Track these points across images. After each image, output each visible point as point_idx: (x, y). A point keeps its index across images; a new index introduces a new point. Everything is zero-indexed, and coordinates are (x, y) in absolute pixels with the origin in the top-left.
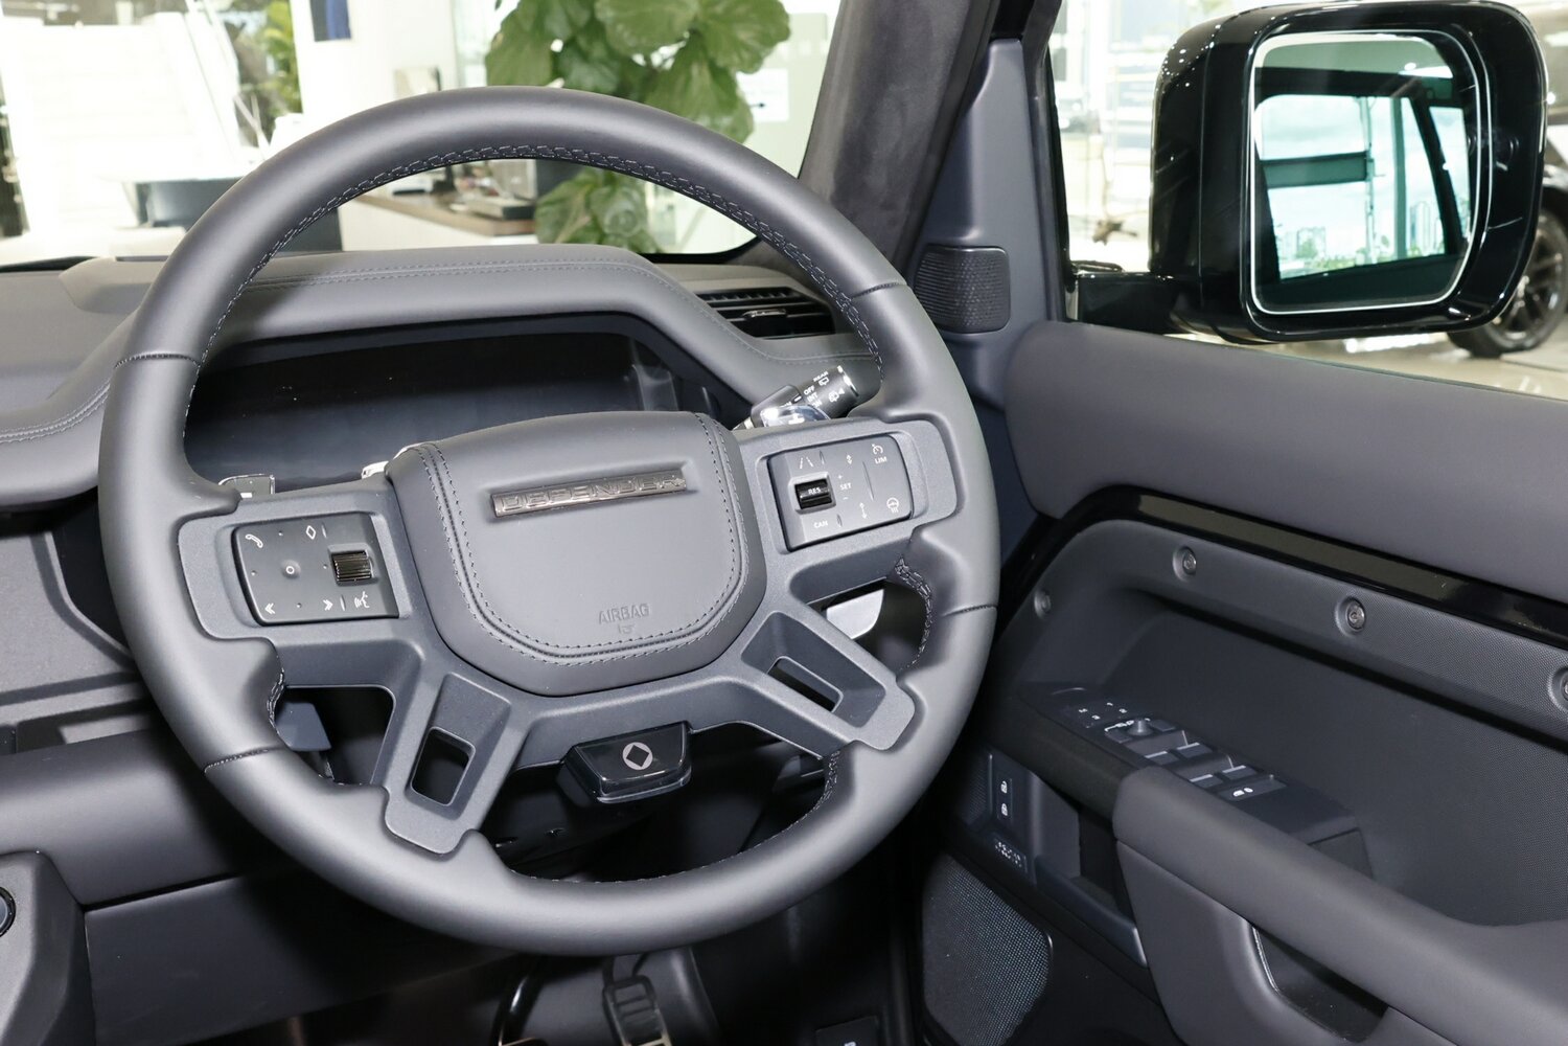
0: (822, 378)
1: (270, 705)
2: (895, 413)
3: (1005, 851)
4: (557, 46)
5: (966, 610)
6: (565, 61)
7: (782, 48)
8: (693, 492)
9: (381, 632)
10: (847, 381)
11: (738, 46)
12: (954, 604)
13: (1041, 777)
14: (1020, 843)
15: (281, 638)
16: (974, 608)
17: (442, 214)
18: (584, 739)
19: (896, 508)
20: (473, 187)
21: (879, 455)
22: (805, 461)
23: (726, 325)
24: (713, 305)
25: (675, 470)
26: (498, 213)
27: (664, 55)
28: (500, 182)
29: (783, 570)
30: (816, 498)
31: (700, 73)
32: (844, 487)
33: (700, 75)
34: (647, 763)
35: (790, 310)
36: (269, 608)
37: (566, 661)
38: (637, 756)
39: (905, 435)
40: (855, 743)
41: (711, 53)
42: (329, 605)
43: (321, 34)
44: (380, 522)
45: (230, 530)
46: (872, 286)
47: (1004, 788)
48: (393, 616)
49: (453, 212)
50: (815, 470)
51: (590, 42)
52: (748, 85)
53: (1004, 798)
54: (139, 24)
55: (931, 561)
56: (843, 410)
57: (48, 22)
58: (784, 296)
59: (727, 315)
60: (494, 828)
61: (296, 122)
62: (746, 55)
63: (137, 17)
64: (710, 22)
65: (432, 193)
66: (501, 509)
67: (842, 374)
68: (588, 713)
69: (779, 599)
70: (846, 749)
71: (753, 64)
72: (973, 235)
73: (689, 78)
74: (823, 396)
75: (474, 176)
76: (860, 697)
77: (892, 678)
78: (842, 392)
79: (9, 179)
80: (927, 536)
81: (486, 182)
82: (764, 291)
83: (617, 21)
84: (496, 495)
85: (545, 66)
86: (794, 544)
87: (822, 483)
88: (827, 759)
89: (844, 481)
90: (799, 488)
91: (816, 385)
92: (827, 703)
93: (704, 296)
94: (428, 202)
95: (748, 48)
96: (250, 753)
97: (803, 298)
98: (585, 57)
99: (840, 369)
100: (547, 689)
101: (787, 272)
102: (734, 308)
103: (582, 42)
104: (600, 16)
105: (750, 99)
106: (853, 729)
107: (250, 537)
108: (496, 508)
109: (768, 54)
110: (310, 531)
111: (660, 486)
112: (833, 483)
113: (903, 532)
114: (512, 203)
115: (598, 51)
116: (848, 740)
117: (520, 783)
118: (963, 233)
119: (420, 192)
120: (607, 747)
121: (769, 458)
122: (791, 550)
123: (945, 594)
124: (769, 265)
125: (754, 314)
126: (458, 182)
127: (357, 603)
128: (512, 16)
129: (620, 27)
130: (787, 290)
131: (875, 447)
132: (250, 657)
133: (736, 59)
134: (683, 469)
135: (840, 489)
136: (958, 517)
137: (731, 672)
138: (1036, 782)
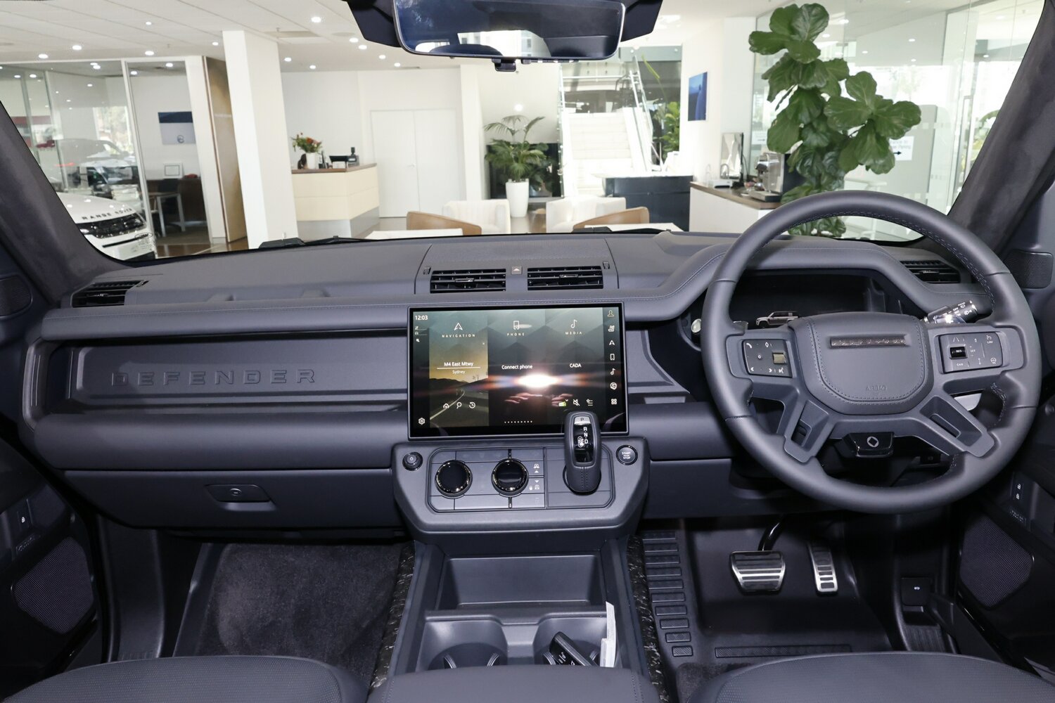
0: (962, 305)
1: (748, 401)
2: (998, 324)
3: (1015, 515)
4: (802, 126)
5: (1022, 407)
6: (805, 132)
7: (914, 127)
8: (907, 346)
9: (786, 382)
10: (973, 307)
11: (891, 126)
12: (1017, 404)
13: (1040, 485)
14: (1025, 513)
15: (754, 379)
16: (1025, 407)
17: (736, 197)
18: (854, 432)
19: (994, 362)
20: (752, 186)
21: (989, 340)
22: (956, 339)
23: (913, 276)
24: (907, 267)
25: (902, 337)
26: (763, 198)
27: (853, 132)
28: (766, 185)
29: (941, 380)
30: (958, 354)
31: (871, 139)
32: (972, 351)
33: (871, 140)
34: (877, 445)
35: (941, 271)
36: (752, 369)
37: (852, 402)
38: (873, 442)
39: (1002, 334)
40: (966, 452)
41: (878, 130)
42: (771, 370)
43: (692, 117)
44: (789, 343)
45: (741, 342)
46: (994, 272)
47: (1019, 487)
48: (791, 377)
49: (741, 196)
50: (959, 343)
51: (818, 124)
52: (894, 145)
53: (1018, 492)
54: (615, 112)
55: (1008, 385)
56: (972, 319)
57: (578, 111)
58: (937, 264)
59: (913, 271)
60: (820, 456)
61: (675, 154)
62: (895, 131)
63: (614, 109)
64: (880, 116)
65: (732, 188)
66: (834, 344)
67: (971, 304)
68: (854, 423)
69: (938, 391)
70: (962, 455)
71: (899, 134)
72: (1036, 247)
73: (864, 143)
74: (962, 312)
75: (753, 181)
76: (969, 435)
77: (986, 430)
78: (971, 311)
79: (559, 174)
80: (1008, 375)
81: (759, 185)
82: (928, 262)
83: (834, 115)
84: (832, 339)
85: (796, 135)
86: (947, 371)
87: (963, 348)
88: (951, 457)
89: (972, 349)
90: (952, 349)
91: (959, 307)
92: (954, 434)
93: (903, 262)
94: (730, 191)
95: (897, 128)
96: (741, 417)
97: (946, 266)
98: (815, 131)
99: (971, 302)
100: (843, 411)
101: (937, 253)
102: (914, 268)
103: (815, 124)
104: (826, 113)
105: (895, 151)
106: (966, 447)
107: (748, 344)
108: (832, 343)
109: (908, 131)
110: (767, 345)
111: (896, 342)
112: (966, 349)
113: (997, 372)
114: (770, 194)
115: (822, 128)
116: (963, 450)
117: (829, 442)
118: (1032, 246)
119: (728, 187)
120: (862, 437)
121: (939, 336)
122: (945, 373)
123: (1013, 400)
124: (930, 249)
125: (925, 272)
126: (745, 184)
127: (780, 371)
128: (784, 111)
129: (835, 118)
130: (938, 262)
131: (988, 337)
132: (746, 384)
133: (890, 133)
134: (905, 337)
135: (970, 351)
136: (1022, 370)
137: (914, 417)
138: (1036, 487)
